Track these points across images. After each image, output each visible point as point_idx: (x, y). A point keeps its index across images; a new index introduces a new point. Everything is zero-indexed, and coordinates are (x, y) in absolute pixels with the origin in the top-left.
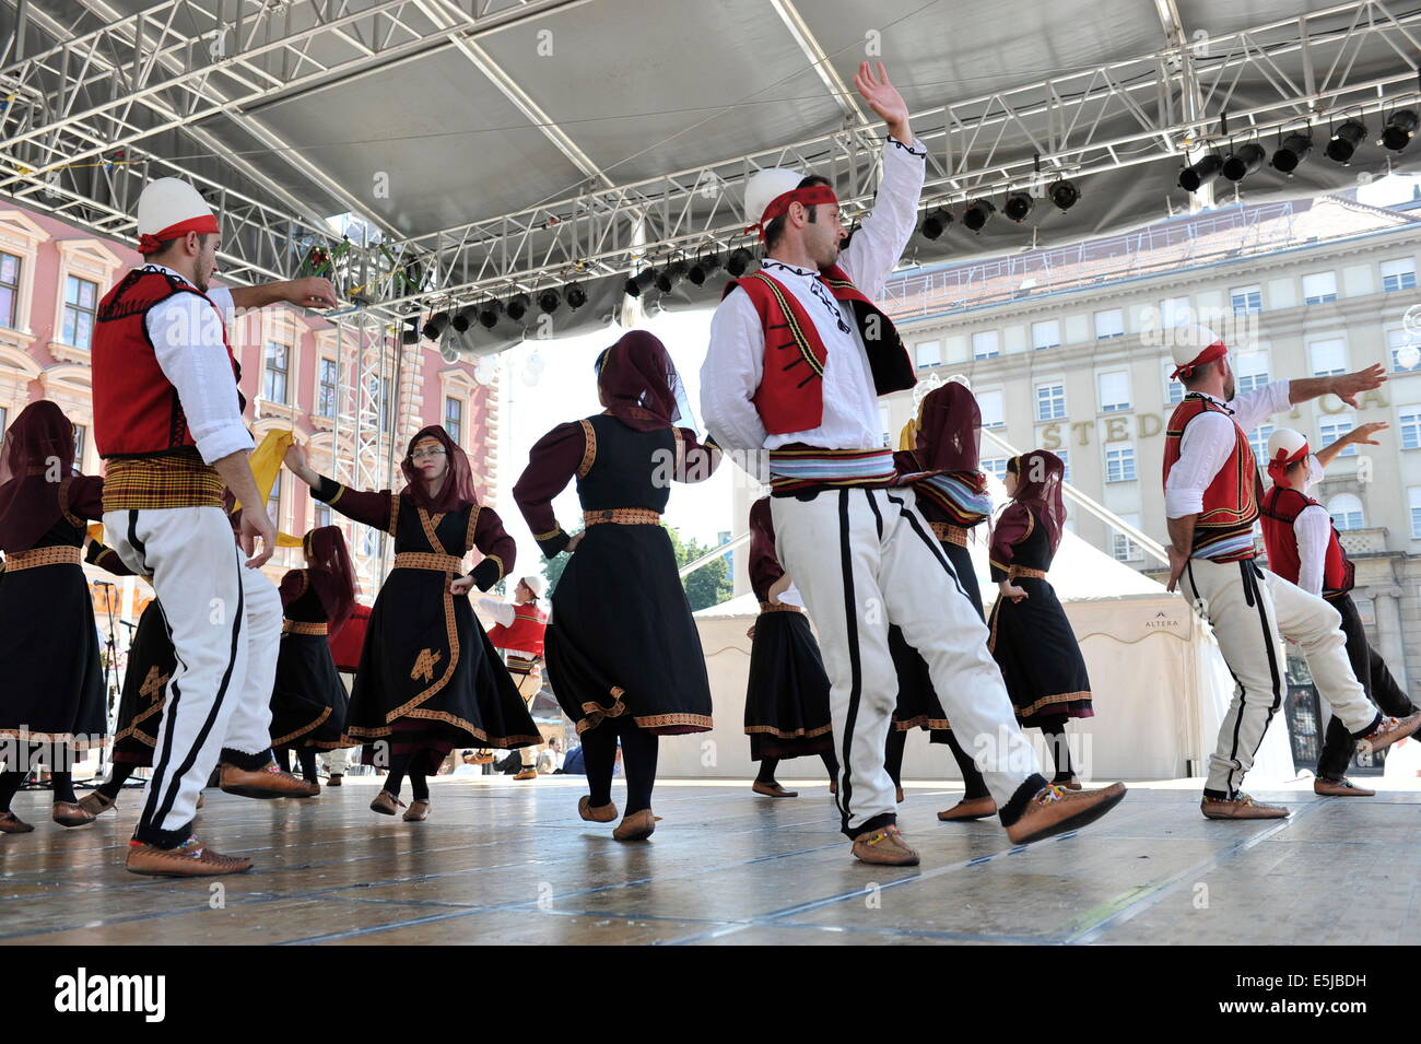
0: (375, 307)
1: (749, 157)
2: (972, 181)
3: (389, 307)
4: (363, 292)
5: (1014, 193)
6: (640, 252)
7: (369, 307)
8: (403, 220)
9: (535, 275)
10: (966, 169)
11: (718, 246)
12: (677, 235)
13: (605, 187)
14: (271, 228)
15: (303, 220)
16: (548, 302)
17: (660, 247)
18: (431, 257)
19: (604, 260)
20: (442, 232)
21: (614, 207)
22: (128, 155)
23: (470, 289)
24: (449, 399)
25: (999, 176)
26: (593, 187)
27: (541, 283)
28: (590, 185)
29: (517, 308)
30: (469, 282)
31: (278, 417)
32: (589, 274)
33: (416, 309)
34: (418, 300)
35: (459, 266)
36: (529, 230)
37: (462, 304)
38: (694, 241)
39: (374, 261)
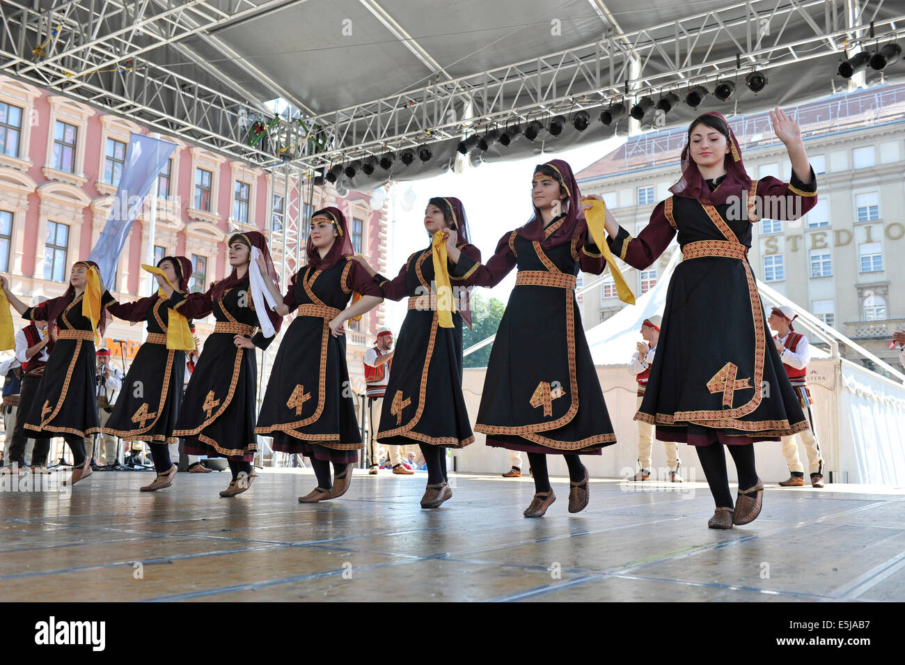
0: (295, 161)
1: (541, 58)
2: (694, 72)
3: (306, 161)
4: (287, 151)
5: (721, 81)
6: (469, 123)
7: (291, 161)
8: (314, 104)
9: (400, 139)
10: (689, 64)
11: (519, 119)
12: (493, 111)
13: (446, 79)
14: (228, 109)
15: (249, 104)
16: (407, 157)
17: (481, 120)
18: (332, 127)
19: (445, 129)
20: (338, 111)
21: (451, 93)
22: (135, 62)
23: (357, 149)
24: (355, 219)
25: (712, 69)
26: (438, 80)
27: (402, 145)
28: (437, 77)
29: (387, 161)
30: (357, 144)
32: (435, 139)
33: (323, 163)
34: (324, 157)
35: (350, 133)
36: (395, 109)
37: (352, 159)
38: (505, 115)
39: (295, 130)
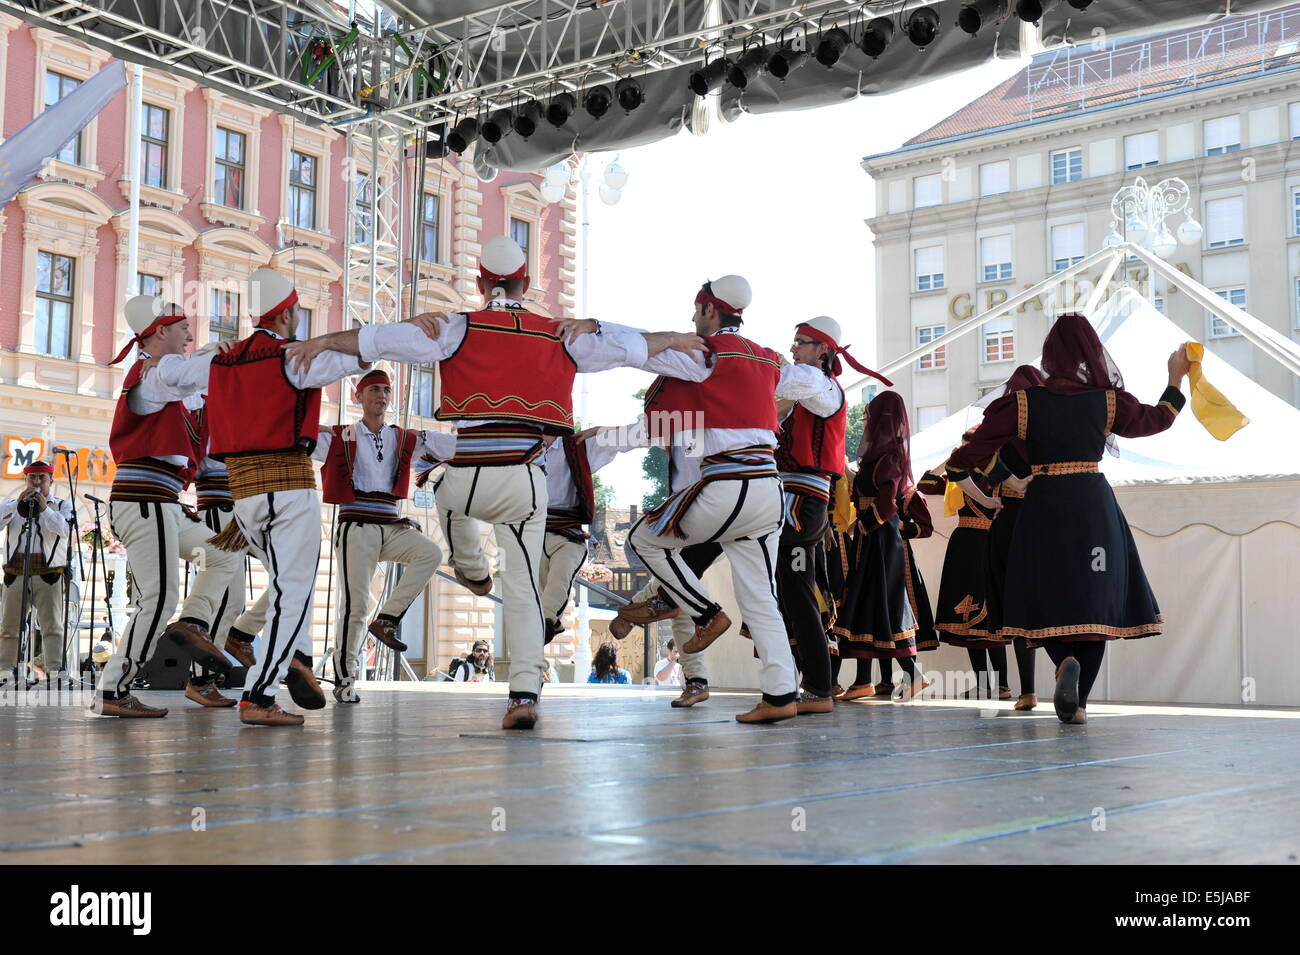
0: (390, 112)
3: (410, 112)
4: (375, 94)
6: (714, 35)
7: (383, 113)
8: (424, 3)
9: (584, 68)
11: (806, 26)
16: (596, 102)
17: (734, 30)
18: (458, 47)
19: (666, 48)
20: (468, 17)
23: (505, 87)
24: (515, 220)
27: (588, 79)
29: (557, 112)
30: (503, 78)
31: (305, 245)
32: (648, 67)
33: (442, 115)
34: (444, 103)
35: (490, 58)
36: (574, 11)
37: (495, 107)
38: (778, 20)
39: (388, 53)
